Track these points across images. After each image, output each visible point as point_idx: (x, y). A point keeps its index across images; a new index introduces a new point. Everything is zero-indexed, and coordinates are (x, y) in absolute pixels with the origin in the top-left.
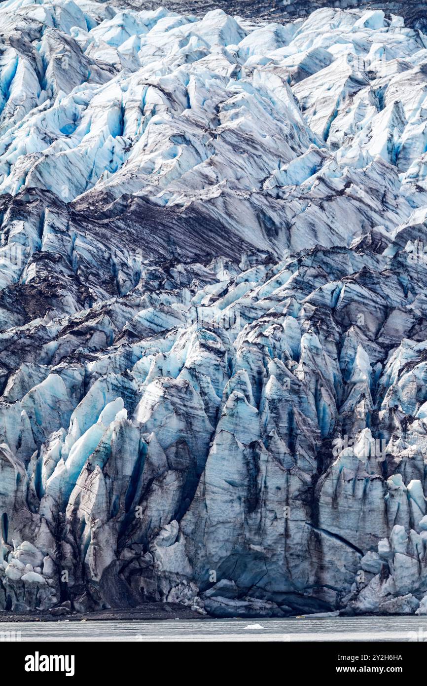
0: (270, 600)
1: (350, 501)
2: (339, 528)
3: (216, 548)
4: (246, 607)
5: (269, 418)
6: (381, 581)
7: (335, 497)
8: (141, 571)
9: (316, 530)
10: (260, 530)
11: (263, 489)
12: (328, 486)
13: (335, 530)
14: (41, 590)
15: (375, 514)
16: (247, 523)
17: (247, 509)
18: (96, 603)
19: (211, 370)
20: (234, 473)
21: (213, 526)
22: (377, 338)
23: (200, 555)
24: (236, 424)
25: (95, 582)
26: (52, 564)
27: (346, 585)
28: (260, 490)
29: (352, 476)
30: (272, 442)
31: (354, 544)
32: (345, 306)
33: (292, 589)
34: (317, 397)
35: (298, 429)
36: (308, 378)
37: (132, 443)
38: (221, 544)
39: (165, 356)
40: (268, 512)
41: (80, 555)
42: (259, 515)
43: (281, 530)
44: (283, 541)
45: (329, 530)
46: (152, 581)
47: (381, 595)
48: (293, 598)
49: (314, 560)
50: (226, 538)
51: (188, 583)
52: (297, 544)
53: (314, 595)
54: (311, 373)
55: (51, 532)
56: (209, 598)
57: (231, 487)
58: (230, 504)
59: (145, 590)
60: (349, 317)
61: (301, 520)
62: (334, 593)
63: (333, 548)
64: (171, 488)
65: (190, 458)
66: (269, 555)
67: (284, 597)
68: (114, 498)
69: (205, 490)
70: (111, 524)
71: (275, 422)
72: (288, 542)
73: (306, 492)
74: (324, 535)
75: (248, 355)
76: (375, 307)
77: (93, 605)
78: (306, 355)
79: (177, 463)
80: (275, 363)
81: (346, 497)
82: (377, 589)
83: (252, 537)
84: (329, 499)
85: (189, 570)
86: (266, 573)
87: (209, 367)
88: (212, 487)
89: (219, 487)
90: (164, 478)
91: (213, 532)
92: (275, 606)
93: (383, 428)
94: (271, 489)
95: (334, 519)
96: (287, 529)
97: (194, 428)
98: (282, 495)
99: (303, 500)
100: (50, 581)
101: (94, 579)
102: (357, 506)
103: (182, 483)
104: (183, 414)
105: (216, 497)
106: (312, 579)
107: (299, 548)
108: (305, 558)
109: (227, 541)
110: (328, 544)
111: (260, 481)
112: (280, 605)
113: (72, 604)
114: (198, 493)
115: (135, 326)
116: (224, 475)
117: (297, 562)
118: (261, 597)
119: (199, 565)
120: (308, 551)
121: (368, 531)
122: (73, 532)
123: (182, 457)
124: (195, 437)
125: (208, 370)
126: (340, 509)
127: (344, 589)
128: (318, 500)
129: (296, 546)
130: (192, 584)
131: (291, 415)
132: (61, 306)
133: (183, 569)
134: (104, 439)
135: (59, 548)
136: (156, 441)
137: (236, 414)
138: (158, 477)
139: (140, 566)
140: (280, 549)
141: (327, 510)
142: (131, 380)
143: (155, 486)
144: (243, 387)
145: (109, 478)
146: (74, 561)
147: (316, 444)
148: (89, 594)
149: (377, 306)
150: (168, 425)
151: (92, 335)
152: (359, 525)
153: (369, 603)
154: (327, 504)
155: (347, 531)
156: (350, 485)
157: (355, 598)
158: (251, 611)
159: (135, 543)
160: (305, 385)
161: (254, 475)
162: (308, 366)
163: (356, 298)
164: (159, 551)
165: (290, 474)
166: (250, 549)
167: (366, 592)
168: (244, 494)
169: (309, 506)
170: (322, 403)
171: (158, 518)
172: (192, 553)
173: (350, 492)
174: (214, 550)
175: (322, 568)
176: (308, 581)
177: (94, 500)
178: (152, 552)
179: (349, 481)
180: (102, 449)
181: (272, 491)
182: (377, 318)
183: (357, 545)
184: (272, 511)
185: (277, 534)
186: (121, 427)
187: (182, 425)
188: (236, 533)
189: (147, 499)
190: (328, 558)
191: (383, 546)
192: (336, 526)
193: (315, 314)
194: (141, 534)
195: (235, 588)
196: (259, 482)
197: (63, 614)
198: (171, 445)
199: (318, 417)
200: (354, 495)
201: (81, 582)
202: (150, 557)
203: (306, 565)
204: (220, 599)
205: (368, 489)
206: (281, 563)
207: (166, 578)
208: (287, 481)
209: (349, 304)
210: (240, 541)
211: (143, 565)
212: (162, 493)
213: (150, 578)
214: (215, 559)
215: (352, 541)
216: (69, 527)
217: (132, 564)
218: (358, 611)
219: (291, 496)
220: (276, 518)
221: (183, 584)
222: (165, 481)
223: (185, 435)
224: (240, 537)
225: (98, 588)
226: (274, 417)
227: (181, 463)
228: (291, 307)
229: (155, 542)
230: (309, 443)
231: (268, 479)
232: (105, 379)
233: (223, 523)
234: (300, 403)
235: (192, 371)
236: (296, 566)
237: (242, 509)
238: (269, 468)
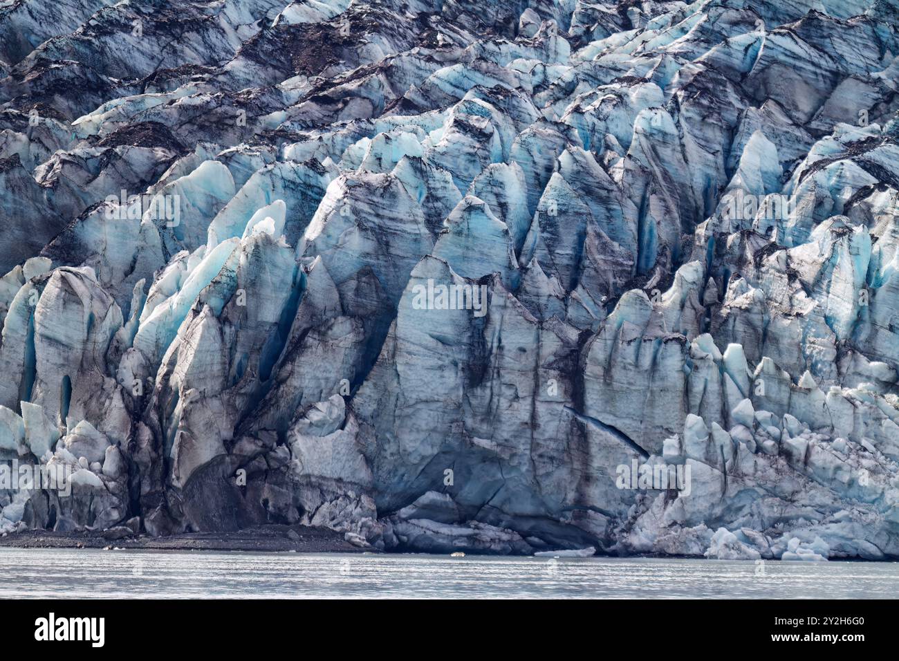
0: (511, 527)
1: (631, 374)
2: (615, 415)
3: (415, 441)
4: (469, 537)
5: (538, 240)
6: (666, 503)
7: (608, 368)
8: (266, 474)
9: (580, 419)
10: (490, 415)
11: (494, 351)
12: (598, 349)
13: (609, 420)
14: (96, 499)
15: (669, 396)
16: (470, 404)
17: (467, 381)
18: (176, 522)
19: (462, 162)
20: (444, 325)
21: (409, 406)
22: (809, 122)
23: (389, 452)
24: (467, 248)
25: (176, 489)
26: (117, 459)
27: (623, 507)
28: (491, 353)
29: (635, 335)
30: (527, 277)
31: (637, 441)
32: (762, 70)
33: (542, 511)
34: (643, 209)
35: (587, 258)
36: (630, 179)
37: (277, 271)
38: (422, 436)
39: (387, 138)
40: (503, 388)
41: (164, 443)
42: (488, 392)
43: (526, 416)
44: (529, 435)
45: (600, 418)
46: (284, 490)
47: (662, 525)
48: (545, 526)
49: (577, 465)
50: (432, 425)
51: (358, 496)
52: (550, 439)
53: (573, 522)
54: (638, 171)
55: (127, 407)
56: (406, 520)
57: (440, 345)
58: (438, 373)
59: (270, 504)
60: (766, 89)
61: (557, 402)
62: (602, 519)
63: (606, 447)
64: (341, 344)
65: (378, 297)
66: (506, 456)
67: (532, 523)
68: (238, 357)
69: (395, 348)
70: (226, 397)
71: (548, 246)
72: (536, 436)
73: (566, 357)
74: (592, 427)
75: (532, 140)
76: (815, 73)
77: (171, 525)
78: (637, 143)
79: (358, 306)
80: (571, 154)
81: (625, 368)
82: (658, 516)
83: (477, 426)
84: (599, 370)
85: (364, 475)
86: (503, 484)
87: (458, 157)
88: (408, 345)
89: (420, 345)
90: (330, 328)
91: (408, 416)
92: (517, 537)
93: (730, 261)
94: (509, 351)
95: (607, 402)
96: (534, 415)
97: (392, 250)
98: (528, 361)
99: (561, 370)
100: (112, 485)
101: (175, 483)
102: (641, 382)
103: (361, 337)
104: (372, 229)
105: (414, 360)
106: (571, 496)
107: (553, 445)
108: (562, 463)
109: (434, 430)
110: (597, 441)
111: (491, 339)
112: (524, 535)
113: (142, 523)
114: (385, 353)
115: (427, 91)
116: (428, 327)
117: (550, 468)
118: (496, 523)
119: (386, 467)
120: (567, 450)
121: (658, 422)
122: (159, 408)
123: (365, 296)
124: (395, 266)
125: (455, 162)
126: (616, 385)
127: (620, 513)
128: (583, 371)
129: (548, 442)
130: (364, 498)
131: (582, 235)
132: (355, 58)
133: (353, 473)
134: (230, 265)
135: (135, 432)
136: (323, 269)
137: (465, 232)
138: (320, 327)
139: (269, 465)
140: (523, 447)
141: (597, 387)
142: (322, 174)
143: (309, 340)
144: (496, 190)
145: (231, 324)
146: (154, 455)
147: (615, 284)
148: (165, 508)
149: (818, 71)
150: (347, 245)
151: (346, 103)
152: (645, 412)
153: (647, 537)
154: (596, 377)
155: (627, 421)
156: (631, 350)
157: (629, 529)
158: (477, 543)
159: (265, 429)
160: (620, 190)
161: (481, 327)
162: (635, 160)
163: (782, 58)
164: (301, 443)
165: (542, 329)
166: (472, 444)
167: (644, 520)
168: (462, 357)
169: (570, 379)
170: (648, 219)
171: (316, 391)
172: (372, 448)
173: (631, 359)
174: (411, 444)
175: (587, 478)
176: (565, 499)
177: (190, 358)
178: (289, 445)
179: (629, 342)
180: (224, 279)
181: (512, 354)
182: (817, 91)
183: (641, 445)
184: (510, 386)
185: (518, 422)
186: (257, 246)
187: (369, 246)
188: (447, 418)
189: (293, 360)
190: (596, 463)
191: (669, 447)
192: (610, 413)
193: (695, 80)
194: (278, 415)
195: (452, 505)
196: (489, 339)
197: (122, 538)
198: (350, 278)
199: (640, 241)
200: (637, 365)
201: (159, 488)
202: (285, 453)
203: (563, 473)
204: (425, 522)
205: (659, 356)
206: (524, 469)
207: (310, 485)
208: (538, 339)
209: (768, 67)
210: (453, 430)
211: (274, 464)
212: (325, 352)
213: (280, 485)
214: (414, 459)
215: (633, 437)
216: (155, 399)
217: (255, 463)
218: (631, 549)
219: (542, 363)
220: (517, 397)
221: (346, 496)
222: (330, 332)
223: (372, 261)
224: (454, 425)
225: (181, 498)
226: (546, 239)
227: (364, 306)
228: (662, 70)
229: (297, 428)
230: (601, 281)
231: (504, 335)
232: (269, 171)
233: (427, 401)
234: (609, 218)
235: (415, 162)
236: (548, 475)
237: (459, 381)
238: (506, 317)
